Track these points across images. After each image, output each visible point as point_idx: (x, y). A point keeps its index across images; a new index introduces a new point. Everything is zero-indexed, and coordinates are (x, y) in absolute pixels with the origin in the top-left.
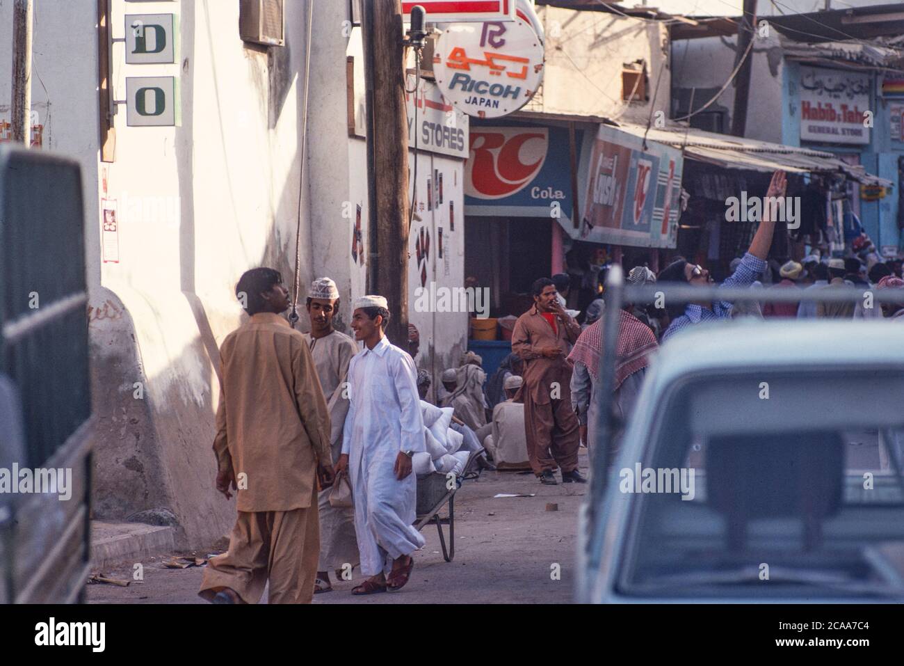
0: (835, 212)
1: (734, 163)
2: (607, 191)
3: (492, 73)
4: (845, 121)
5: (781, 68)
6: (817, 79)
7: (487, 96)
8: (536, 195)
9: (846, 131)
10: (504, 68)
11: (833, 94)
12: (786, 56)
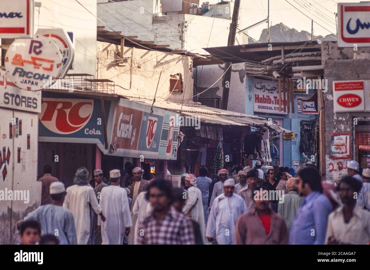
0: (265, 144)
1: (210, 120)
2: (127, 131)
3: (35, 68)
4: (276, 104)
5: (245, 79)
6: (263, 84)
7: (32, 80)
8: (87, 133)
9: (276, 108)
10: (41, 65)
11: (270, 91)
12: (248, 74)
